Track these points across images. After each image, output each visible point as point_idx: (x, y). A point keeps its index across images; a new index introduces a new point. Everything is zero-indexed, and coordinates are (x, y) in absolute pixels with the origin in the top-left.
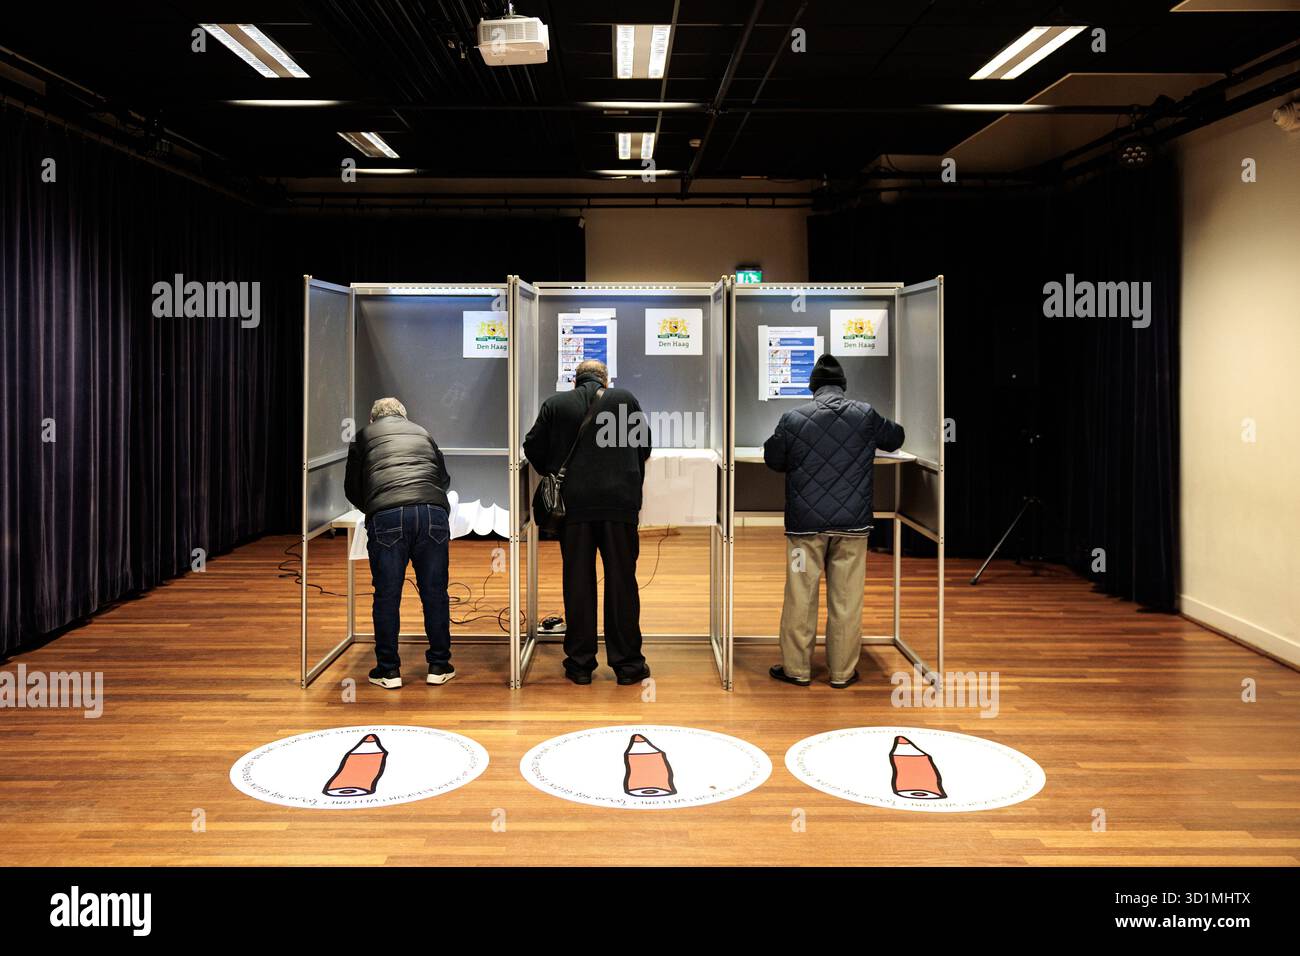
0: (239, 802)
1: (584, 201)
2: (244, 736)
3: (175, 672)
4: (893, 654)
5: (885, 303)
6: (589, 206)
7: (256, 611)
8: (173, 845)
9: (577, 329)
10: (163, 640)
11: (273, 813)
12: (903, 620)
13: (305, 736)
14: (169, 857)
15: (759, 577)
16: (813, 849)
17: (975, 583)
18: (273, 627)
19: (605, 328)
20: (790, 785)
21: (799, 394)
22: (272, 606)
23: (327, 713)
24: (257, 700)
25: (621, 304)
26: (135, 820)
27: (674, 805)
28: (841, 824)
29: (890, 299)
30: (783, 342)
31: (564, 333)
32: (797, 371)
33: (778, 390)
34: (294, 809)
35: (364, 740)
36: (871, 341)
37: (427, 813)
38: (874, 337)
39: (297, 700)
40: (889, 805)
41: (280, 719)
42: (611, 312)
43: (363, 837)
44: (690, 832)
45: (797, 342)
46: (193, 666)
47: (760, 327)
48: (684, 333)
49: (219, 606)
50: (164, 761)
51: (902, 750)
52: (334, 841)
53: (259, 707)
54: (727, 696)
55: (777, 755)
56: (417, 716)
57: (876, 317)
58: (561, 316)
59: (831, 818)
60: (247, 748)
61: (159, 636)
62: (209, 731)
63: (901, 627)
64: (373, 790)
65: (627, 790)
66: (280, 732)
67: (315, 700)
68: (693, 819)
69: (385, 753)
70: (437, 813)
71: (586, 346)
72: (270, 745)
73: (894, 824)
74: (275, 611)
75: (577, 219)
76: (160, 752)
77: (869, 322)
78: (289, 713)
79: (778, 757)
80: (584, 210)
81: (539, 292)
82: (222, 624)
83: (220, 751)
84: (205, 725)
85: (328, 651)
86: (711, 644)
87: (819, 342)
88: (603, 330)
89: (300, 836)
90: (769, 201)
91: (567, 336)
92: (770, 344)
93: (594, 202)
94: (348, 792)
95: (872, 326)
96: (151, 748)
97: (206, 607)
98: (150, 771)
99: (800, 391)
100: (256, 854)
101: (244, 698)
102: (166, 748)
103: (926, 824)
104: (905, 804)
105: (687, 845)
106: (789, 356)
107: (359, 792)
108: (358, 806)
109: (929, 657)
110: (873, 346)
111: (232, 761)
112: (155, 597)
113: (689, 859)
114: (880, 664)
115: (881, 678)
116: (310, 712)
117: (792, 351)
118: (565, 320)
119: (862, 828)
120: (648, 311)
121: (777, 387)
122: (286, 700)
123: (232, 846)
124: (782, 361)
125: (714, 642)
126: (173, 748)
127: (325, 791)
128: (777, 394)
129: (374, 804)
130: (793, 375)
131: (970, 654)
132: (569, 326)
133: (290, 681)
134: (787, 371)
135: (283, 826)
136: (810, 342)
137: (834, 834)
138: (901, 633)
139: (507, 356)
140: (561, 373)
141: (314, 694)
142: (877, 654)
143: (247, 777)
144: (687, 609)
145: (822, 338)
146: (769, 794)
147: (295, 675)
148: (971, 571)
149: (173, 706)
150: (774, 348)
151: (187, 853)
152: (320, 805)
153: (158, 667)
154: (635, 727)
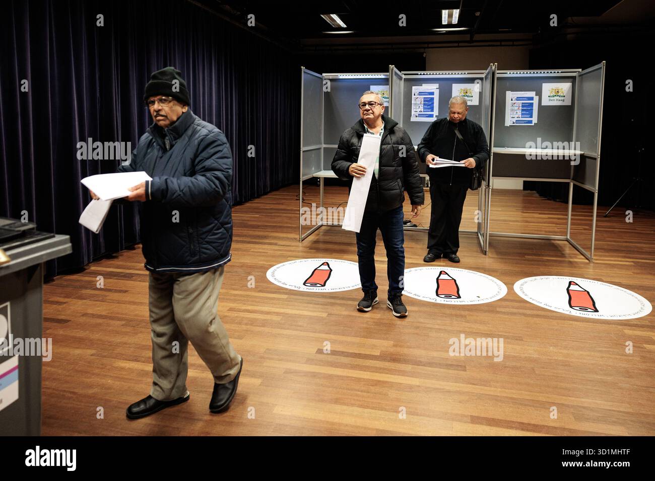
0: (269, 285)
1: (426, 45)
2: (274, 259)
3: (251, 233)
4: (566, 244)
5: (571, 80)
6: (428, 48)
7: (286, 212)
8: (239, 300)
9: (420, 93)
10: (248, 220)
11: (282, 291)
12: (572, 230)
13: (298, 261)
14: (238, 305)
15: (500, 209)
16: (529, 330)
17: (606, 216)
18: (291, 218)
19: (434, 92)
20: (517, 299)
21: (525, 123)
22: (292, 210)
23: (308, 252)
24: (282, 246)
25: (441, 82)
26: (226, 289)
27: (459, 303)
28: (543, 319)
29: (574, 78)
30: (518, 99)
31: (415, 95)
32: (525, 112)
33: (515, 121)
34: (291, 290)
35: (323, 264)
36: (563, 98)
37: (346, 297)
38: (564, 96)
39: (298, 246)
40: (568, 313)
41: (290, 253)
42: (437, 86)
43: (318, 304)
44: (467, 317)
45: (525, 99)
46: (258, 231)
47: (507, 92)
48: (470, 95)
49: (271, 209)
50: (242, 266)
51: (572, 287)
52: (306, 305)
53: (282, 248)
54: (485, 258)
55: (510, 285)
56: (346, 256)
57: (565, 87)
58: (413, 87)
59: (538, 316)
60: (274, 264)
61: (246, 219)
62: (260, 256)
63: (570, 233)
64: (324, 285)
65: (437, 295)
66: (289, 258)
67: (304, 247)
68: (468, 310)
69: (331, 270)
70: (351, 297)
71: (424, 101)
72: (284, 263)
73: (571, 322)
74: (293, 212)
75: (423, 53)
76: (241, 263)
77: (562, 89)
78: (293, 251)
79: (510, 286)
80: (426, 50)
81: (404, 77)
82: (271, 216)
83: (264, 264)
84: (259, 254)
85: (311, 228)
86: (478, 235)
87: (536, 99)
88: (432, 93)
89: (292, 301)
90: (511, 43)
91: (416, 96)
92: (512, 100)
93: (430, 45)
94: (314, 285)
95: (563, 91)
96: (237, 261)
97: (266, 209)
98: (235, 269)
99: (525, 122)
100: (273, 307)
101: (276, 244)
102: (242, 261)
103: (588, 324)
104: (576, 313)
105: (466, 322)
106: (521, 105)
107: (318, 285)
108: (317, 291)
109: (585, 247)
110: (564, 101)
111: (268, 269)
112: (248, 205)
113: (466, 328)
114: (560, 249)
115: (560, 255)
116: (302, 252)
117: (523, 103)
118: (415, 89)
119: (554, 322)
120: (454, 85)
121: (514, 120)
122: (293, 246)
123: (263, 303)
124: (517, 108)
125: (479, 234)
126: (246, 261)
127: (304, 284)
128: (514, 123)
129: (324, 291)
130: (522, 114)
131: (606, 247)
132: (418, 91)
133: (295, 239)
134: (519, 112)
135: (285, 297)
136: (532, 99)
137: (540, 324)
138: (570, 236)
139: (388, 105)
140: (413, 113)
141: (304, 245)
142: (558, 244)
143: (273, 275)
144: (467, 220)
145: (537, 97)
146: (506, 302)
147: (297, 237)
148: (604, 211)
149: (249, 246)
150: (513, 102)
151: (244, 304)
152: (301, 290)
153: (245, 230)
154: (442, 268)
